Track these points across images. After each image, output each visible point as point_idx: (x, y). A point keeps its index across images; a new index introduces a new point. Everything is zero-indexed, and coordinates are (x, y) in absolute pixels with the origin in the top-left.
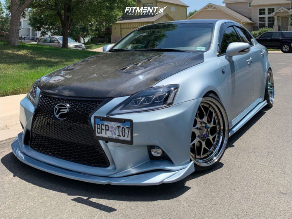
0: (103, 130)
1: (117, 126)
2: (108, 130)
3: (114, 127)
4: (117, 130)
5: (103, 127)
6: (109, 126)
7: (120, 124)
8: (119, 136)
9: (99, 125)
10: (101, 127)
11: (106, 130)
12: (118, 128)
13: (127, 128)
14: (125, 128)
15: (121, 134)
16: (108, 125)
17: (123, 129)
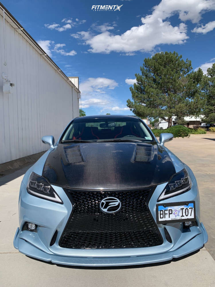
0: (166, 215)
1: (181, 209)
2: (172, 213)
3: (178, 210)
4: (180, 212)
5: (167, 212)
6: (173, 210)
7: (184, 206)
8: (183, 216)
9: (163, 211)
10: (164, 212)
11: (170, 214)
12: (181, 210)
13: (190, 208)
14: (188, 208)
15: (184, 214)
16: (171, 210)
17: (187, 210)
